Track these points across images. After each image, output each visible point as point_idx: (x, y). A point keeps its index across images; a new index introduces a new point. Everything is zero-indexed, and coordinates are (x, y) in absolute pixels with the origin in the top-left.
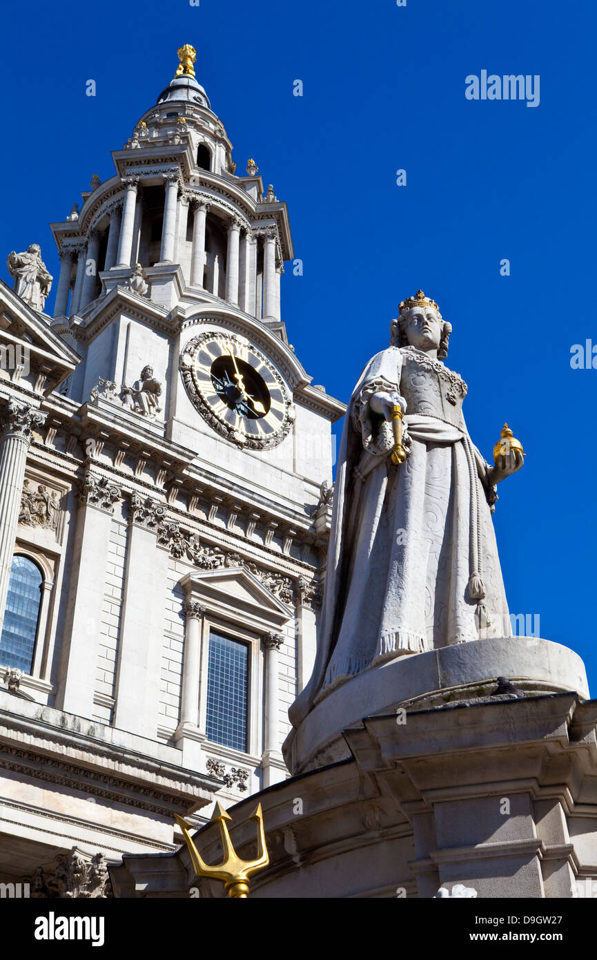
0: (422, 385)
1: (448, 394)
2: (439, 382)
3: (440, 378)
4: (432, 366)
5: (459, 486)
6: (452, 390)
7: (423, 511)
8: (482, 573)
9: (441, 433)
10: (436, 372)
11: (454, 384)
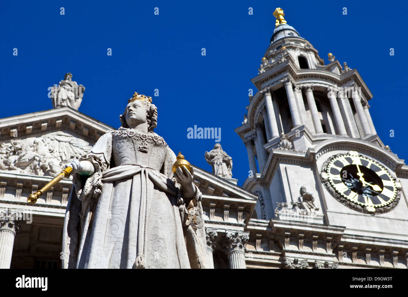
0: (122, 148)
1: (139, 147)
2: (133, 142)
3: (133, 139)
4: (127, 134)
5: (132, 202)
6: (143, 144)
7: (109, 225)
8: (146, 253)
9: (123, 173)
10: (130, 137)
11: (145, 140)
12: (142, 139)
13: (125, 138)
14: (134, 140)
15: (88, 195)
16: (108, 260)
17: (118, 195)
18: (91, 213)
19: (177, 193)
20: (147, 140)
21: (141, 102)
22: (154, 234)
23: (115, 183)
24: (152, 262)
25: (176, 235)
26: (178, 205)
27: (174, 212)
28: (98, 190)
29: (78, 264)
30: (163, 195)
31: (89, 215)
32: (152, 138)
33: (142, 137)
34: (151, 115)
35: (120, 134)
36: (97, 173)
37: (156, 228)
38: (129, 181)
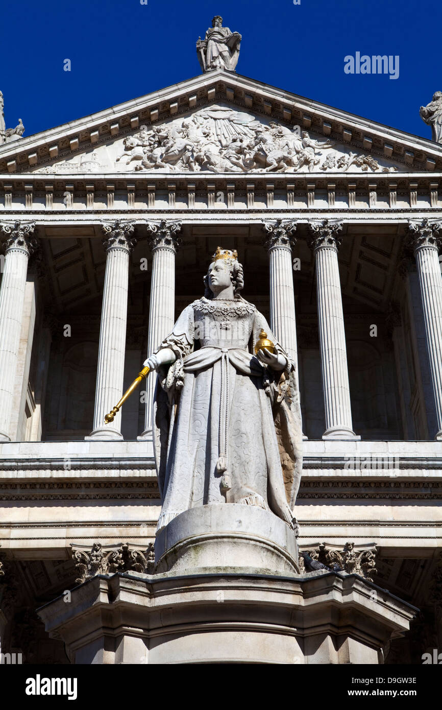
2: (214, 319)
3: (214, 315)
4: (208, 310)
5: (212, 396)
6: (225, 319)
7: (192, 421)
8: (227, 453)
9: (203, 362)
10: (211, 313)
11: (227, 315)
12: (224, 314)
13: (206, 314)
14: (215, 317)
15: (171, 387)
16: (193, 460)
17: (200, 388)
18: (176, 406)
19: (263, 374)
20: (229, 314)
21: (223, 262)
22: (236, 428)
23: (196, 373)
24: (236, 460)
25: (262, 423)
26: (264, 387)
27: (259, 397)
28: (179, 383)
29: (167, 461)
30: (247, 380)
31: (174, 408)
32: (234, 311)
33: (223, 312)
34: (235, 275)
35: (201, 309)
36: (178, 361)
37: (238, 421)
38: (210, 370)
